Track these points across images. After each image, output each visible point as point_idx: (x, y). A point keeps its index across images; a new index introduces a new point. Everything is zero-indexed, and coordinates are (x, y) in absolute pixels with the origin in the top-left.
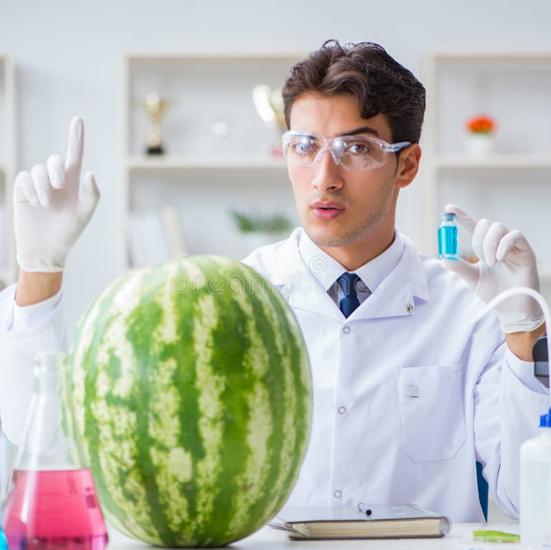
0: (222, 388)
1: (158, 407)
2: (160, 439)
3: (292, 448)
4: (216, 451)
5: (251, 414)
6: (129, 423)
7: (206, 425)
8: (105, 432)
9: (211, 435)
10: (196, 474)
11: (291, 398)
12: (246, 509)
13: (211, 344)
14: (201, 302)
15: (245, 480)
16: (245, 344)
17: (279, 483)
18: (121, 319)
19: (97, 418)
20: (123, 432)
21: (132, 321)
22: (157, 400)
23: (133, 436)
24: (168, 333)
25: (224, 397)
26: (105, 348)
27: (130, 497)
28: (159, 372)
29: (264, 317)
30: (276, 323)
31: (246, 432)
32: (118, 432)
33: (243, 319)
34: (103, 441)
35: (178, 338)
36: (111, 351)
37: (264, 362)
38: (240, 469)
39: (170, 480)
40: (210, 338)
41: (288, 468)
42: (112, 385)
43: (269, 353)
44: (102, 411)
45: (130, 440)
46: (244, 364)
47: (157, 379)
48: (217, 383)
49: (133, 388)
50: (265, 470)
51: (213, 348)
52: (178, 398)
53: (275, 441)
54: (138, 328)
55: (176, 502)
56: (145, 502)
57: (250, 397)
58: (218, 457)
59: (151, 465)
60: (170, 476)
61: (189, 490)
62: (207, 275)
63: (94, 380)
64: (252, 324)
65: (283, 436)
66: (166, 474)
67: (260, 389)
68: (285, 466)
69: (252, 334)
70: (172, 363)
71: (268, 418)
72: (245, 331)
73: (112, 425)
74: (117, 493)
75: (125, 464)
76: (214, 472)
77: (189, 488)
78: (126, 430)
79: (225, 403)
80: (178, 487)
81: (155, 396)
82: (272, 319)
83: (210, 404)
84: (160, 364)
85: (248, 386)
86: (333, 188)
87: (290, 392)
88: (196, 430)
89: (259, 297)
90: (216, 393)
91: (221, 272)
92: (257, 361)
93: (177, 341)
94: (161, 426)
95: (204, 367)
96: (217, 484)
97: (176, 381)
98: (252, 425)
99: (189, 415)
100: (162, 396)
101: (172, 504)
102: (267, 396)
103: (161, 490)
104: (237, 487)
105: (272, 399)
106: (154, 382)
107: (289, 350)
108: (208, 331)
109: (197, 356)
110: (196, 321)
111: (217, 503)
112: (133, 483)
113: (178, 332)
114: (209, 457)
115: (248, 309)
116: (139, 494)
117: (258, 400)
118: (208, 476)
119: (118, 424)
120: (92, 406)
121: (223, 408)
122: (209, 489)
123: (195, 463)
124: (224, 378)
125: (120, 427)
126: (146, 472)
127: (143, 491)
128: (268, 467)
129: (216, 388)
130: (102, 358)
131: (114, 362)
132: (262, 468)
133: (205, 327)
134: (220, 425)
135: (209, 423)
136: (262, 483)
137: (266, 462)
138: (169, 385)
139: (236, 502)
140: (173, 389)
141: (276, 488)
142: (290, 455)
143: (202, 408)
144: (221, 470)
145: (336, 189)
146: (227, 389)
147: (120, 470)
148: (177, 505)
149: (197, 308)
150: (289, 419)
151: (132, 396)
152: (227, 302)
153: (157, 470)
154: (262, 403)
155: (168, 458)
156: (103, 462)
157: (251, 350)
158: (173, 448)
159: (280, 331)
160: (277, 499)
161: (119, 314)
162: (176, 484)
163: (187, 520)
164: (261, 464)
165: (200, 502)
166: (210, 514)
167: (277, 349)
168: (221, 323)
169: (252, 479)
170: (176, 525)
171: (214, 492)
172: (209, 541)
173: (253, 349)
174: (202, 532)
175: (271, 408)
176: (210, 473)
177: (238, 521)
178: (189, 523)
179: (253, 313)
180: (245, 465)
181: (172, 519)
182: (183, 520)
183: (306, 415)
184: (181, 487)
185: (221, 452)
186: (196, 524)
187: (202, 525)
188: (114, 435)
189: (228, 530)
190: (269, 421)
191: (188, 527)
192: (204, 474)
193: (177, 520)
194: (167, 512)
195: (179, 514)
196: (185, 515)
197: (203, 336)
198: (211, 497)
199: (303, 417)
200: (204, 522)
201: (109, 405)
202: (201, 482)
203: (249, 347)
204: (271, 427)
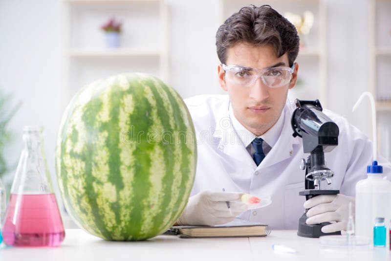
0: (134, 148)
1: (97, 158)
2: (98, 177)
3: (179, 184)
4: (130, 184)
5: (152, 163)
6: (81, 168)
7: (124, 169)
8: (70, 173)
9: (127, 176)
10: (119, 198)
11: (179, 155)
12: (151, 219)
13: (129, 123)
14: (125, 99)
15: (149, 202)
16: (149, 123)
17: (172, 204)
18: (80, 108)
19: (66, 165)
20: (78, 173)
21: (86, 109)
22: (97, 155)
23: (83, 175)
24: (105, 116)
25: (136, 153)
26: (71, 124)
27: (84, 211)
28: (98, 138)
29: (163, 107)
30: (171, 111)
31: (149, 174)
32: (77, 173)
33: (149, 108)
34: (69, 179)
35: (110, 119)
36: (74, 127)
38: (145, 195)
39: (105, 202)
40: (129, 119)
41: (177, 196)
43: (165, 128)
44: (68, 161)
45: (82, 178)
47: (97, 142)
48: (131, 145)
49: (84, 148)
50: (161, 196)
51: (129, 125)
52: (108, 154)
53: (168, 179)
54: (88, 113)
55: (108, 214)
56: (92, 214)
57: (151, 154)
58: (131, 189)
59: (94, 193)
60: (104, 199)
61: (116, 207)
62: (130, 83)
63: (65, 144)
64: (155, 112)
65: (172, 177)
66: (102, 198)
67: (158, 150)
68: (174, 194)
69: (155, 117)
70: (106, 134)
72: (150, 115)
73: (73, 169)
74: (77, 209)
75: (80, 192)
76: (129, 197)
77: (115, 206)
78: (80, 172)
81: (95, 152)
82: (168, 109)
83: (127, 157)
84: (99, 134)
85: (151, 147)
87: (178, 151)
88: (118, 173)
89: (162, 96)
90: (131, 151)
91: (140, 82)
93: (109, 121)
94: (99, 170)
96: (132, 204)
97: (108, 143)
98: (152, 170)
99: (114, 163)
100: (100, 152)
101: (106, 215)
102: (162, 153)
103: (99, 207)
104: (144, 206)
105: (166, 155)
106: (95, 144)
107: (178, 127)
108: (128, 115)
109: (120, 130)
110: (121, 109)
111: (132, 215)
112: (85, 202)
113: (110, 116)
114: (126, 188)
115: (153, 103)
116: (88, 209)
117: (157, 155)
118: (126, 199)
119: (76, 169)
120: (64, 158)
121: (135, 159)
122: (127, 207)
123: (118, 192)
125: (77, 171)
126: (92, 197)
127: (90, 207)
128: (164, 194)
129: (130, 148)
130: (69, 131)
131: (75, 132)
132: (159, 195)
133: (126, 113)
134: (132, 169)
135: (126, 168)
136: (160, 204)
137: (162, 192)
138: (104, 146)
139: (144, 215)
140: (106, 149)
141: (169, 207)
142: (178, 188)
143: (122, 159)
144: (133, 196)
146: (137, 149)
147: (77, 195)
148: (109, 216)
149: (122, 102)
150: (177, 167)
151: (83, 152)
152: (141, 98)
153: (97, 195)
154: (159, 157)
155: (102, 188)
156: (69, 190)
157: (153, 127)
158: (106, 182)
159: (174, 116)
160: (171, 213)
161: (80, 105)
162: (108, 203)
163: (116, 225)
164: (158, 193)
165: (122, 214)
166: (129, 221)
167: (170, 126)
168: (136, 110)
169: (153, 201)
170: (110, 228)
171: (130, 209)
172: (131, 237)
173: (154, 125)
174: (125, 232)
175: (165, 160)
176: (127, 198)
177: (147, 226)
178: (117, 227)
179: (157, 105)
180: (149, 193)
181: (107, 224)
182: (113, 225)
183: (189, 165)
184: (110, 205)
185: (133, 185)
186: (121, 227)
187: (124, 228)
188: (74, 175)
189: (141, 231)
190: (163, 167)
191: (117, 229)
192: (123, 198)
193: (110, 225)
194: (104, 220)
195: (110, 221)
196: (114, 222)
197: (124, 118)
198: (128, 212)
199: (187, 166)
200: (126, 226)
201: (71, 157)
202: (122, 203)
203: (152, 124)
204: (165, 172)
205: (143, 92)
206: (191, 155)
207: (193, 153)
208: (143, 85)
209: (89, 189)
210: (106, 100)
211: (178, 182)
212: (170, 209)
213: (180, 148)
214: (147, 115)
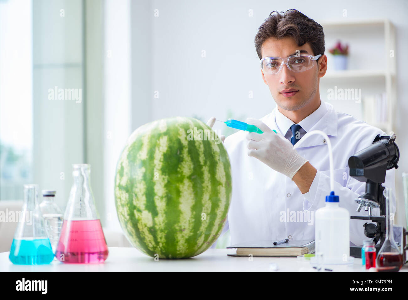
0: (166, 182)
1: (136, 190)
2: (138, 206)
3: (209, 211)
4: (163, 212)
5: (181, 194)
6: (126, 199)
7: (158, 199)
8: (119, 203)
9: (161, 205)
10: (154, 223)
11: (208, 187)
12: (184, 241)
13: (162, 160)
14: (161, 140)
15: (180, 227)
16: (180, 160)
17: (203, 228)
18: (128, 148)
19: (117, 196)
21: (131, 149)
22: (136, 187)
23: (127, 204)
24: (143, 155)
25: (168, 186)
27: (130, 234)
28: (137, 173)
29: (195, 147)
30: (202, 149)
31: (179, 203)
32: (123, 202)
33: (181, 147)
34: (119, 207)
35: (147, 157)
36: (122, 164)
37: (190, 169)
38: (177, 221)
39: (144, 226)
40: (162, 157)
42: (120, 180)
43: (194, 164)
44: (118, 193)
45: (127, 207)
46: (179, 169)
47: (137, 177)
48: (164, 179)
49: (127, 181)
50: (191, 222)
51: (162, 162)
52: (145, 186)
53: (197, 208)
54: (132, 152)
56: (136, 236)
57: (181, 186)
58: (164, 215)
59: (135, 219)
60: (143, 224)
64: (186, 151)
65: (202, 205)
66: (142, 223)
67: (187, 182)
69: (185, 154)
70: (143, 170)
71: (192, 196)
72: (181, 153)
73: (120, 199)
75: (125, 218)
76: (163, 222)
77: (152, 230)
78: (125, 201)
79: (167, 189)
80: (147, 230)
81: (135, 185)
82: (200, 148)
83: (160, 190)
84: (138, 170)
85: (181, 180)
86: (290, 82)
87: (207, 183)
88: (153, 202)
90: (163, 184)
91: (176, 125)
92: (187, 168)
93: (147, 159)
94: (138, 200)
95: (157, 171)
96: (165, 229)
97: (145, 178)
98: (182, 200)
99: (150, 194)
100: (138, 185)
101: (146, 237)
102: (191, 185)
103: (140, 230)
104: (176, 230)
105: (194, 187)
106: (135, 179)
107: (208, 163)
108: (162, 153)
109: (155, 166)
110: (157, 149)
111: (167, 237)
112: (130, 226)
113: (147, 155)
114: (160, 215)
115: (185, 143)
116: (133, 232)
117: (186, 187)
119: (122, 199)
121: (166, 191)
122: (162, 231)
123: (153, 218)
124: (167, 176)
126: (135, 223)
127: (134, 231)
128: (193, 220)
129: (163, 182)
131: (122, 168)
132: (189, 221)
133: (160, 152)
134: (164, 199)
135: (159, 198)
136: (191, 228)
137: (192, 218)
138: (142, 180)
139: (177, 237)
140: (143, 182)
141: (201, 231)
142: (208, 214)
143: (156, 191)
144: (166, 221)
145: (292, 82)
146: (169, 182)
147: (125, 221)
148: (149, 237)
149: (158, 142)
150: (206, 197)
151: (127, 185)
152: (174, 139)
153: (138, 221)
154: (188, 189)
155: (141, 215)
156: (119, 216)
157: (184, 164)
158: (143, 210)
159: (204, 153)
160: (203, 236)
162: (146, 228)
163: (155, 246)
164: (188, 219)
165: (159, 237)
166: (165, 243)
167: (200, 162)
168: (169, 149)
169: (184, 226)
170: (151, 248)
171: (164, 232)
172: (170, 256)
173: (184, 162)
174: (164, 251)
175: (194, 191)
176: (161, 223)
177: (181, 246)
178: (156, 247)
179: (188, 145)
180: (180, 219)
181: (148, 245)
182: (153, 245)
183: (219, 195)
184: (148, 229)
185: (166, 213)
186: (160, 248)
187: (163, 248)
188: (121, 204)
189: (177, 251)
190: (192, 197)
191: (157, 249)
192: (158, 224)
193: (151, 246)
194: (145, 241)
195: (150, 243)
196: (153, 243)
197: (159, 156)
198: (163, 235)
199: (217, 196)
200: (163, 246)
201: (119, 189)
202: (157, 227)
203: (182, 161)
204: (194, 201)
205: (178, 134)
206: (221, 186)
207: (224, 185)
208: (179, 128)
209: (132, 215)
210: (146, 142)
211: (207, 209)
212: (202, 232)
213: (209, 180)
214: (178, 153)
